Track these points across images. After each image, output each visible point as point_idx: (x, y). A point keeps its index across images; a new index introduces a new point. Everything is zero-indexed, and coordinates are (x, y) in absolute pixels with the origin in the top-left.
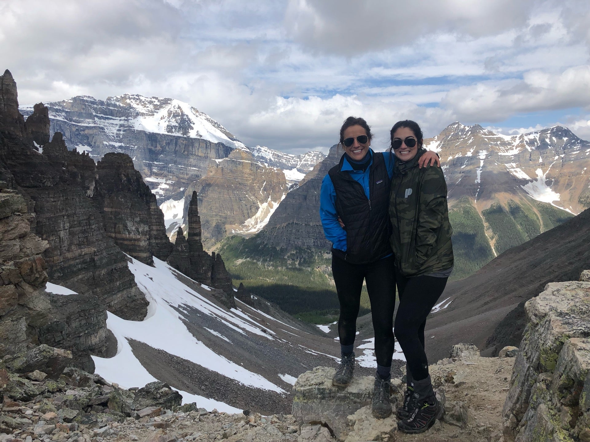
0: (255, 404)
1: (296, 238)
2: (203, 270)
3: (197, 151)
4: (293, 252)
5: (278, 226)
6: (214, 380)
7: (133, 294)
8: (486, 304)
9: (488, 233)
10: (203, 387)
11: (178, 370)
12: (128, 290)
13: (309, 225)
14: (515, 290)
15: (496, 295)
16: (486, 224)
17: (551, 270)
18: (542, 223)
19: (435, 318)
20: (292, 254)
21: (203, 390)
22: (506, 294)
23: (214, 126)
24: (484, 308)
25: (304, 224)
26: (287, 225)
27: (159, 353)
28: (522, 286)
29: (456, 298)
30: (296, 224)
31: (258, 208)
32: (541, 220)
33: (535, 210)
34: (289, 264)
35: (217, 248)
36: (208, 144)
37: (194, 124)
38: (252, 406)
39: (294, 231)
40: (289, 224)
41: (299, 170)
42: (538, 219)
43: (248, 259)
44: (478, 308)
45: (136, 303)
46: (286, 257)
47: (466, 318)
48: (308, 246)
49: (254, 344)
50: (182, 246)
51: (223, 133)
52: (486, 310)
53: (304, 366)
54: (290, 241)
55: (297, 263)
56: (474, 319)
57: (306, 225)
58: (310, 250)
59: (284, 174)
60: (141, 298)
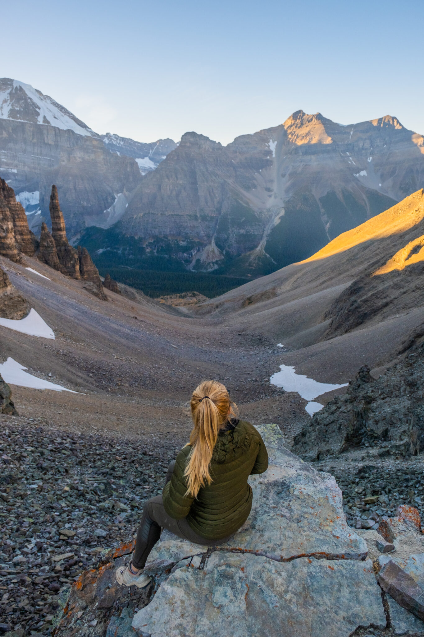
0: (138, 384)
1: (152, 228)
2: (71, 264)
3: (46, 138)
4: (150, 241)
5: (135, 217)
6: (99, 368)
7: (9, 293)
8: (324, 282)
9: (324, 218)
10: (91, 375)
11: (65, 361)
12: (4, 289)
13: (165, 215)
14: (348, 270)
15: (332, 275)
16: (322, 210)
17: (377, 252)
18: (368, 208)
19: (280, 296)
20: (150, 243)
21: (91, 377)
22: (340, 274)
23: (61, 111)
24: (322, 286)
25: (159, 214)
26: (144, 215)
27: (45, 348)
28: (353, 267)
29: (298, 279)
30: (152, 213)
31: (114, 199)
32: (368, 206)
33: (364, 197)
34: (148, 252)
35: (77, 239)
36: (57, 131)
37: (39, 108)
38: (136, 387)
39: (150, 220)
40: (145, 213)
41: (151, 159)
42: (366, 204)
43: (109, 249)
44: (317, 287)
45: (13, 301)
46: (144, 246)
47: (307, 296)
48: (164, 235)
49: (129, 331)
50: (47, 241)
51: (72, 119)
52: (324, 289)
53: (174, 346)
54: (147, 230)
55: (155, 251)
56: (314, 296)
57: (162, 214)
58: (167, 238)
59: (137, 163)
60: (18, 295)
